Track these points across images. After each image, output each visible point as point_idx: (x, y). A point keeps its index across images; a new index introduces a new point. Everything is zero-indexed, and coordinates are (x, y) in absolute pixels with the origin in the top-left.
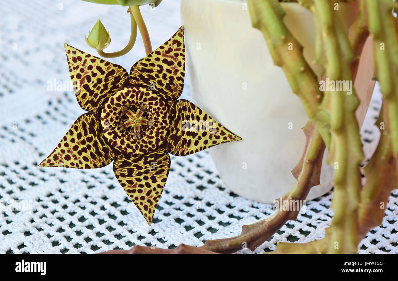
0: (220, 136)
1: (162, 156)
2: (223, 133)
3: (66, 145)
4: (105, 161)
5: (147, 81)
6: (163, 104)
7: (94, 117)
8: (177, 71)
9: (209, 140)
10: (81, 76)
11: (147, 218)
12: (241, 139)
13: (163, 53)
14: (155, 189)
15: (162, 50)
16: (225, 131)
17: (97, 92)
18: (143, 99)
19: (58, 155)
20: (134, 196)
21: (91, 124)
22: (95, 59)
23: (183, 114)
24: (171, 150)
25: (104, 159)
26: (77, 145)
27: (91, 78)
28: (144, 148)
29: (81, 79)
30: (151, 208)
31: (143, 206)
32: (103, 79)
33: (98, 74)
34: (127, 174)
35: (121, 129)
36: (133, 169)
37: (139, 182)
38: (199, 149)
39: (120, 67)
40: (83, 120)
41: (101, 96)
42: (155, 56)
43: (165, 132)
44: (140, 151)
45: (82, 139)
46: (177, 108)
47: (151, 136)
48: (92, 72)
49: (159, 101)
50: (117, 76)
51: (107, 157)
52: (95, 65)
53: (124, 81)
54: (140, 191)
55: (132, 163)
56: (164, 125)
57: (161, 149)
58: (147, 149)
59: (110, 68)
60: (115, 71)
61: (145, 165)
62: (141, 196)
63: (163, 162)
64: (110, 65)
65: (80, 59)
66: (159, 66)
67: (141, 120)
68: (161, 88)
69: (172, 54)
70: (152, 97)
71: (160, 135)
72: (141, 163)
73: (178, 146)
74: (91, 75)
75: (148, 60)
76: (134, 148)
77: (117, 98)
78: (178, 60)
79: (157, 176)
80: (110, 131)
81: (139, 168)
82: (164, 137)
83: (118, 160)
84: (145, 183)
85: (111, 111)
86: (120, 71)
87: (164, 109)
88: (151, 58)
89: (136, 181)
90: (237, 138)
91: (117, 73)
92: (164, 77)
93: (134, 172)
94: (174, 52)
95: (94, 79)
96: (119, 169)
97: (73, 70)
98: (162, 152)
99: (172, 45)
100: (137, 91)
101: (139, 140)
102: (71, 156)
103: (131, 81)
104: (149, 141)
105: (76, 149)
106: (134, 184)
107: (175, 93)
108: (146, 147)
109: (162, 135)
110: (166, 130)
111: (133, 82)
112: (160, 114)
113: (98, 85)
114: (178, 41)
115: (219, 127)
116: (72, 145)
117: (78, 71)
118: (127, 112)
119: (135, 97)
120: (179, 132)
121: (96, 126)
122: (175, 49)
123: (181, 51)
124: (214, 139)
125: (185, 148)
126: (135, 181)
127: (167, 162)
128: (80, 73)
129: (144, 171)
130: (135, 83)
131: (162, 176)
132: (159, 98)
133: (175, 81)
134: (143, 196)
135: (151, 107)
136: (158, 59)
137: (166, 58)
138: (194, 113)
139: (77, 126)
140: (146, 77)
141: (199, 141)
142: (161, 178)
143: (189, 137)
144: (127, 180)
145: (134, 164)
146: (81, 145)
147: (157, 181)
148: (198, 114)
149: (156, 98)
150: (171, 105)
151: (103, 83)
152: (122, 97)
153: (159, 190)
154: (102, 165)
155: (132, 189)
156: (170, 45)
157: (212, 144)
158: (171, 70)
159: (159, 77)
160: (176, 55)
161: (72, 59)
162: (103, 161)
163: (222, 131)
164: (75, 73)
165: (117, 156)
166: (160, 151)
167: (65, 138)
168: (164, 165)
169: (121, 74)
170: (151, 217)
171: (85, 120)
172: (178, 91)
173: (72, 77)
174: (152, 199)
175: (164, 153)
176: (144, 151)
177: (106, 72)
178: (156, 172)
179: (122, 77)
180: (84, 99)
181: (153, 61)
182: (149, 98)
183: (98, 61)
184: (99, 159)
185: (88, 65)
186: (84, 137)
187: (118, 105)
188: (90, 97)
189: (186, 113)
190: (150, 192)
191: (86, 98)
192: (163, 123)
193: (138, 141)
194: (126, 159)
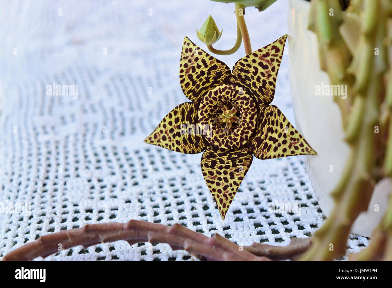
0: (299, 147)
1: (244, 155)
2: (302, 145)
3: (165, 126)
4: (195, 149)
5: (243, 81)
6: (254, 105)
7: (194, 107)
8: (270, 75)
9: (288, 149)
10: (188, 65)
11: (221, 211)
12: (316, 153)
13: (260, 56)
14: (231, 185)
15: (260, 53)
16: (304, 143)
17: (200, 84)
18: (236, 97)
19: (157, 135)
20: (212, 187)
21: (190, 112)
22: (202, 52)
23: (269, 119)
24: (254, 152)
25: (194, 147)
26: (174, 128)
27: (195, 69)
28: (229, 144)
29: (187, 69)
30: (226, 202)
31: (219, 199)
32: (206, 72)
33: (202, 66)
34: (210, 165)
35: (214, 122)
36: (217, 161)
37: (218, 175)
38: (277, 156)
39: (223, 64)
40: (184, 107)
41: (202, 88)
42: (252, 57)
43: (251, 133)
44: (225, 146)
45: (178, 124)
46: (266, 112)
47: (237, 134)
48: (198, 64)
49: (250, 102)
50: (219, 71)
51: (197, 145)
52: (201, 57)
53: (225, 78)
54: (218, 184)
55: (217, 156)
56: (250, 125)
57: (245, 149)
58: (232, 145)
59: (214, 62)
60: (217, 67)
61: (228, 160)
62: (218, 189)
63: (244, 161)
64: (214, 59)
65: (191, 50)
66: (255, 68)
67: (233, 117)
68: (255, 90)
69: (268, 58)
70: (245, 97)
71: (245, 134)
72: (225, 158)
73: (260, 148)
74: (196, 67)
75: (246, 60)
76: (221, 142)
77: (214, 92)
78: (272, 65)
79: (236, 173)
80: (203, 121)
81: (222, 162)
82: (249, 137)
83: (207, 151)
84: (224, 177)
85: (207, 103)
86: (222, 67)
87: (253, 110)
88: (248, 59)
89: (217, 173)
90: (312, 152)
91: (219, 69)
92: (258, 79)
93: (217, 164)
94: (270, 57)
95: (198, 71)
96: (205, 159)
97: (183, 59)
98: (245, 152)
99: (270, 50)
100: (233, 88)
101: (227, 135)
102: (167, 137)
103: (231, 79)
104: (234, 138)
105: (172, 132)
106: (214, 175)
107: (267, 98)
108: (231, 143)
109: (247, 135)
110: (251, 131)
111: (232, 80)
112: (248, 114)
113: (201, 77)
114: (278, 47)
115: (299, 138)
116: (169, 127)
117: (186, 61)
118: (222, 107)
119: (230, 94)
120: (262, 136)
121: (194, 115)
122: (273, 54)
123: (278, 58)
124: (293, 149)
125: (265, 152)
126: (215, 174)
127: (248, 163)
128: (188, 63)
129: (225, 166)
130: (234, 81)
131: (239, 174)
132: (251, 99)
133: (267, 86)
134: (220, 189)
135: (242, 106)
136: (254, 61)
137: (262, 61)
138: (278, 119)
139: (177, 111)
140: (244, 77)
141: (278, 147)
142: (239, 176)
143: (270, 141)
144: (209, 170)
145: (218, 157)
146: (177, 129)
147: (234, 178)
148: (282, 121)
149: (248, 99)
150: (261, 108)
151: (206, 76)
152: (219, 92)
153: (235, 187)
154: (191, 152)
155: (211, 180)
156: (269, 50)
157: (289, 153)
158: (265, 73)
159: (254, 79)
160: (272, 60)
161: (185, 49)
162: (193, 149)
163: (302, 143)
164: (184, 62)
165: (207, 147)
166: (244, 151)
167: (165, 120)
168: (245, 164)
169: (224, 70)
170: (224, 212)
171: (185, 108)
172: (269, 96)
173: (181, 65)
174: (227, 194)
175: (247, 153)
176: (229, 147)
177: (209, 66)
178: (236, 169)
179: (223, 73)
180: (187, 88)
181: (250, 62)
182: (242, 97)
183: (204, 54)
184: (189, 146)
185: (195, 57)
186: (181, 122)
187: (215, 99)
188: (193, 86)
189: (272, 118)
190: (227, 186)
191: (189, 87)
192: (250, 124)
193: (225, 136)
194: (213, 152)
